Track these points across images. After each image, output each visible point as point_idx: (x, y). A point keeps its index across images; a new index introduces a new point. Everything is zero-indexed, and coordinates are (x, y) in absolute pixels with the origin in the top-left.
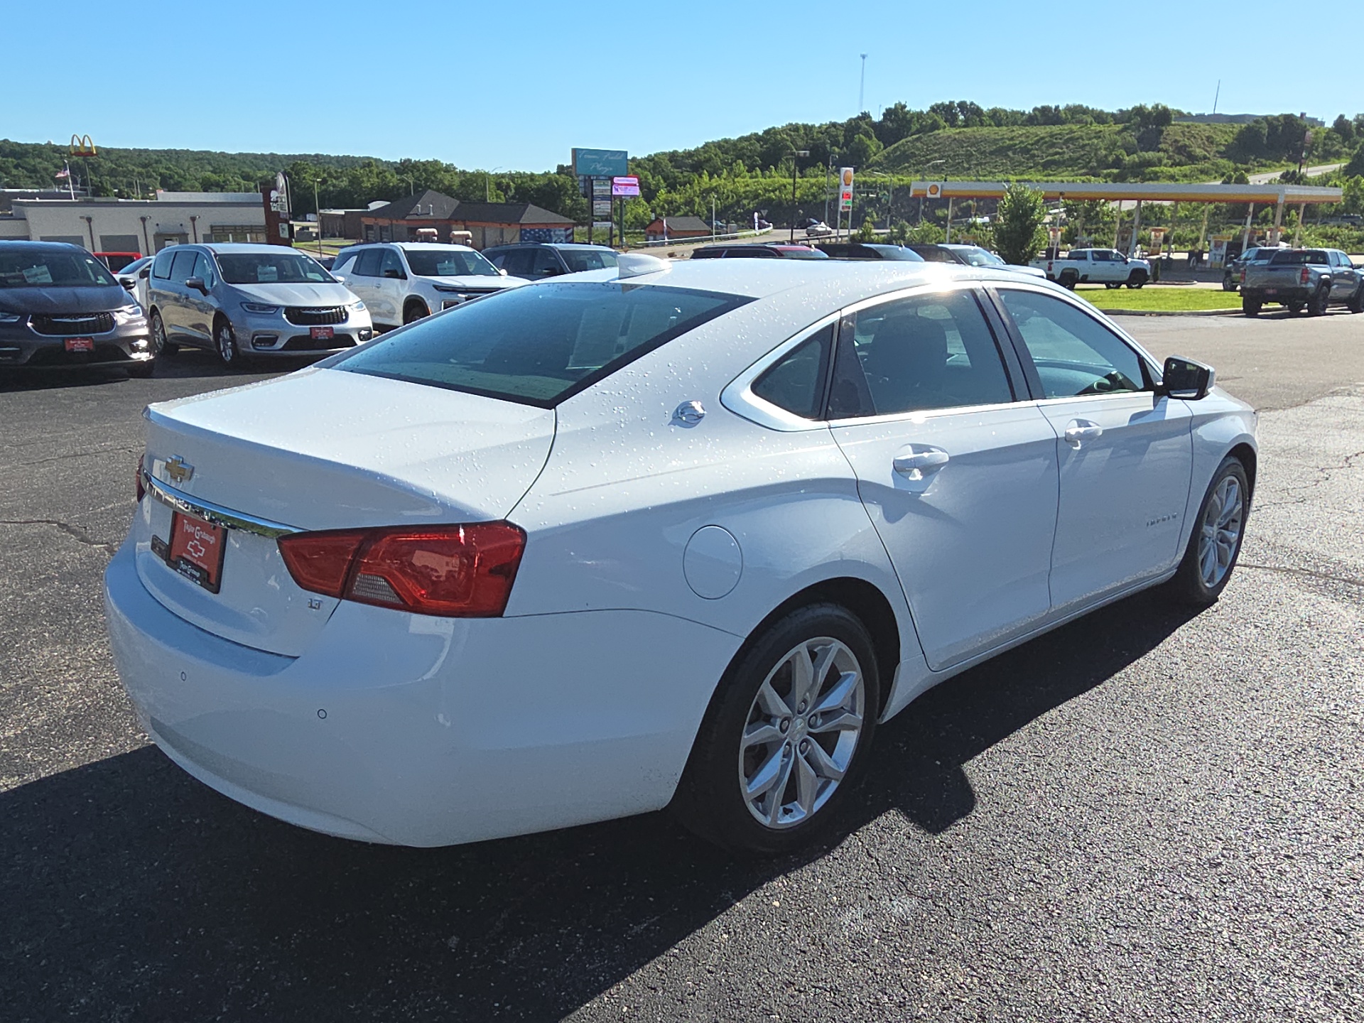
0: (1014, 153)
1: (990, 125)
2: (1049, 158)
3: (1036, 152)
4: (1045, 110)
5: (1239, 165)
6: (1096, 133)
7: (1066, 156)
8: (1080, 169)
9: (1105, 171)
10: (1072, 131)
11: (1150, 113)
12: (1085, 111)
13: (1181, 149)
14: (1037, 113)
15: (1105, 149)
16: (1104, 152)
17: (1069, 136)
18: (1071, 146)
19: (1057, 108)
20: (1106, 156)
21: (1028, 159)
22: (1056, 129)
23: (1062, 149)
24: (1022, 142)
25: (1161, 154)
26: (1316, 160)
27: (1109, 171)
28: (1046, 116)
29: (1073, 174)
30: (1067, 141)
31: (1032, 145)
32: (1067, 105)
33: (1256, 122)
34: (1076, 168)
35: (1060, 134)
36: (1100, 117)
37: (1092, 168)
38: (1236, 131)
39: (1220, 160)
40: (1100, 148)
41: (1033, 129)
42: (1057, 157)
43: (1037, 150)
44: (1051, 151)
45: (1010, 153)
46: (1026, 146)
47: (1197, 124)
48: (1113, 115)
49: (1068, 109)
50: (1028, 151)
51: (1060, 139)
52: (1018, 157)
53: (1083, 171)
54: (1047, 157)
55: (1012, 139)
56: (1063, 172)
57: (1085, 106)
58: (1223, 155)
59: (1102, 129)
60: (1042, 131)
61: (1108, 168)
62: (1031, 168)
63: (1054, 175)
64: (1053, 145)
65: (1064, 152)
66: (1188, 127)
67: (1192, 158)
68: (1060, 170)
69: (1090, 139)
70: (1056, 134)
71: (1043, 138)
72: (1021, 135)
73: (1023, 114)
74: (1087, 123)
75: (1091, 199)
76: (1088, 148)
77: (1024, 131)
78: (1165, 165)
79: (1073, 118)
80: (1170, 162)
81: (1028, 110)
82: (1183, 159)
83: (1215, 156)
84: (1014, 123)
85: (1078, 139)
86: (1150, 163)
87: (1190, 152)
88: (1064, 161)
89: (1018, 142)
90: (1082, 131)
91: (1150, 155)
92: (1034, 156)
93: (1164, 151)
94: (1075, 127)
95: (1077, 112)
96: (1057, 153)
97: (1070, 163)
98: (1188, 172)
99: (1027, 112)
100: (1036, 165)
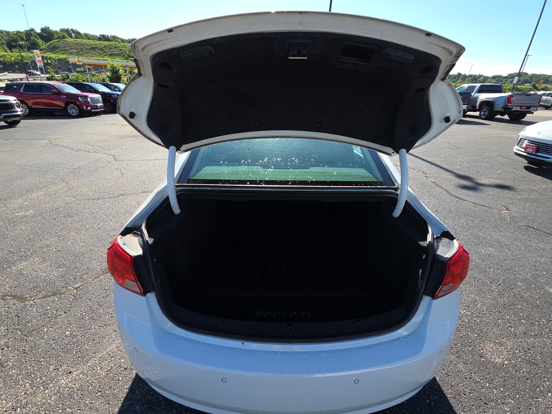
0: (98, 50)
1: (85, 39)
2: (111, 53)
3: (106, 50)
4: (103, 36)
6: (124, 46)
7: (116, 53)
8: (122, 58)
9: (130, 59)
10: (115, 44)
12: (117, 38)
15: (128, 51)
16: (128, 52)
17: (115, 46)
18: (117, 50)
19: (108, 36)
20: (129, 54)
21: (103, 52)
22: (110, 43)
23: (114, 50)
24: (99, 46)
27: (132, 58)
28: (104, 38)
29: (120, 59)
31: (103, 47)
35: (112, 45)
36: (123, 41)
37: (126, 57)
40: (127, 51)
41: (102, 42)
42: (113, 52)
43: (106, 49)
44: (111, 50)
45: (97, 50)
46: (101, 48)
48: (126, 40)
49: (111, 36)
50: (103, 50)
51: (113, 47)
52: (100, 51)
53: (123, 58)
54: (110, 52)
55: (95, 45)
56: (117, 58)
57: (117, 36)
59: (125, 45)
60: (106, 43)
61: (131, 58)
62: (105, 56)
63: (114, 59)
64: (111, 48)
65: (115, 51)
68: (116, 57)
69: (122, 47)
70: (111, 45)
71: (106, 46)
73: (96, 36)
74: (120, 42)
75: (131, 68)
76: (122, 51)
77: (99, 43)
79: (114, 40)
81: (98, 35)
84: (94, 39)
85: (118, 47)
88: (116, 54)
89: (98, 46)
90: (119, 45)
92: (105, 51)
94: (117, 43)
95: (115, 38)
96: (113, 51)
97: (118, 55)
99: (97, 36)
100: (107, 55)
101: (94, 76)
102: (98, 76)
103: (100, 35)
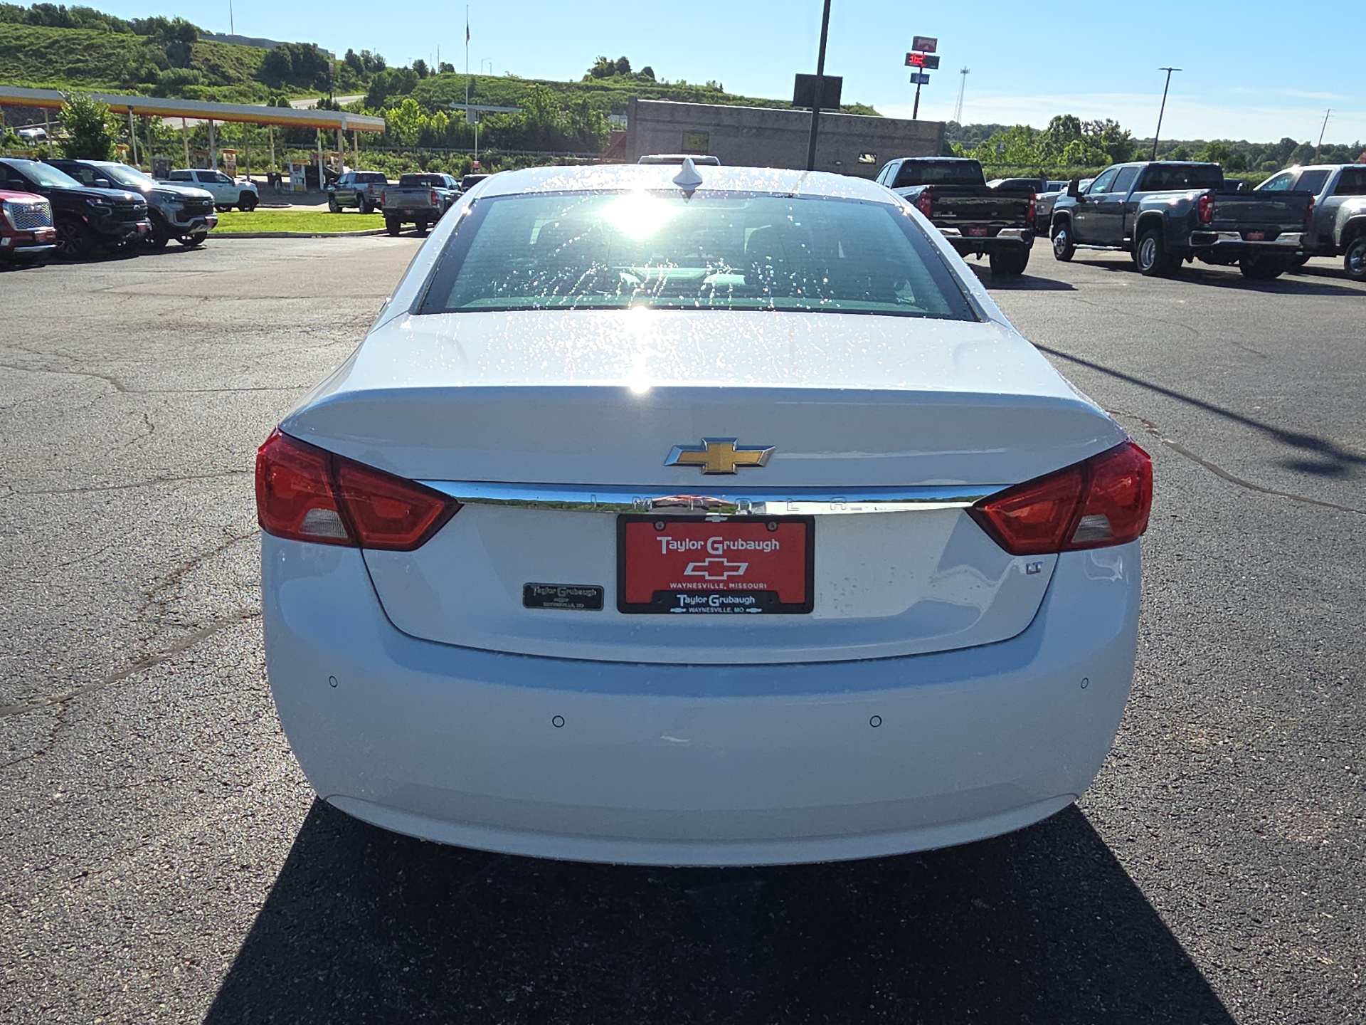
0: (26, 55)
2: (70, 65)
3: (53, 57)
4: (47, 8)
5: (274, 90)
6: (119, 42)
7: (92, 65)
8: (110, 82)
9: (140, 85)
10: (90, 38)
11: (172, 27)
12: (97, 16)
13: (214, 69)
14: (39, 11)
15: (134, 61)
16: (134, 65)
17: (88, 42)
18: (95, 55)
19: (62, 8)
20: (137, 69)
21: (45, 64)
22: (70, 32)
23: (83, 56)
24: (32, 43)
25: (195, 72)
26: (338, 90)
27: (145, 85)
28: (47, 16)
29: (104, 86)
30: (87, 48)
31: (46, 48)
32: (74, 6)
33: (279, 47)
34: (106, 80)
35: (76, 39)
36: (116, 25)
37: (125, 81)
38: (262, 54)
39: (254, 83)
40: (128, 60)
41: (41, 30)
42: (81, 64)
43: (54, 54)
44: (71, 57)
45: (21, 56)
46: (38, 49)
47: (223, 44)
48: (129, 24)
49: (74, 10)
50: (43, 56)
51: (79, 45)
52: (32, 61)
53: (116, 83)
54: (68, 64)
55: (18, 38)
56: (92, 82)
57: (95, 9)
58: (256, 78)
59: (125, 38)
60: (56, 33)
61: (144, 83)
62: (52, 75)
63: (83, 85)
64: (71, 51)
65: (87, 61)
66: (215, 46)
67: (228, 80)
68: (88, 80)
69: (114, 48)
70: (73, 39)
71: (57, 41)
72: (29, 35)
73: (22, 10)
74: (105, 30)
75: (143, 115)
76: (114, 58)
77: (32, 31)
78: (202, 84)
79: (85, 22)
80: (206, 81)
81: (28, 6)
82: (219, 79)
83: (248, 78)
84: (14, 20)
85: (99, 46)
86: (184, 81)
87: (223, 73)
88: (90, 70)
89: (27, 43)
90: (102, 38)
91: (184, 72)
92: (50, 61)
93: (198, 69)
94: (94, 33)
95: (87, 17)
96: (79, 61)
97: (98, 73)
98: (227, 93)
99: (26, 9)
100: (57, 72)
101: (11, 143)
102: (23, 145)
103: (35, 6)
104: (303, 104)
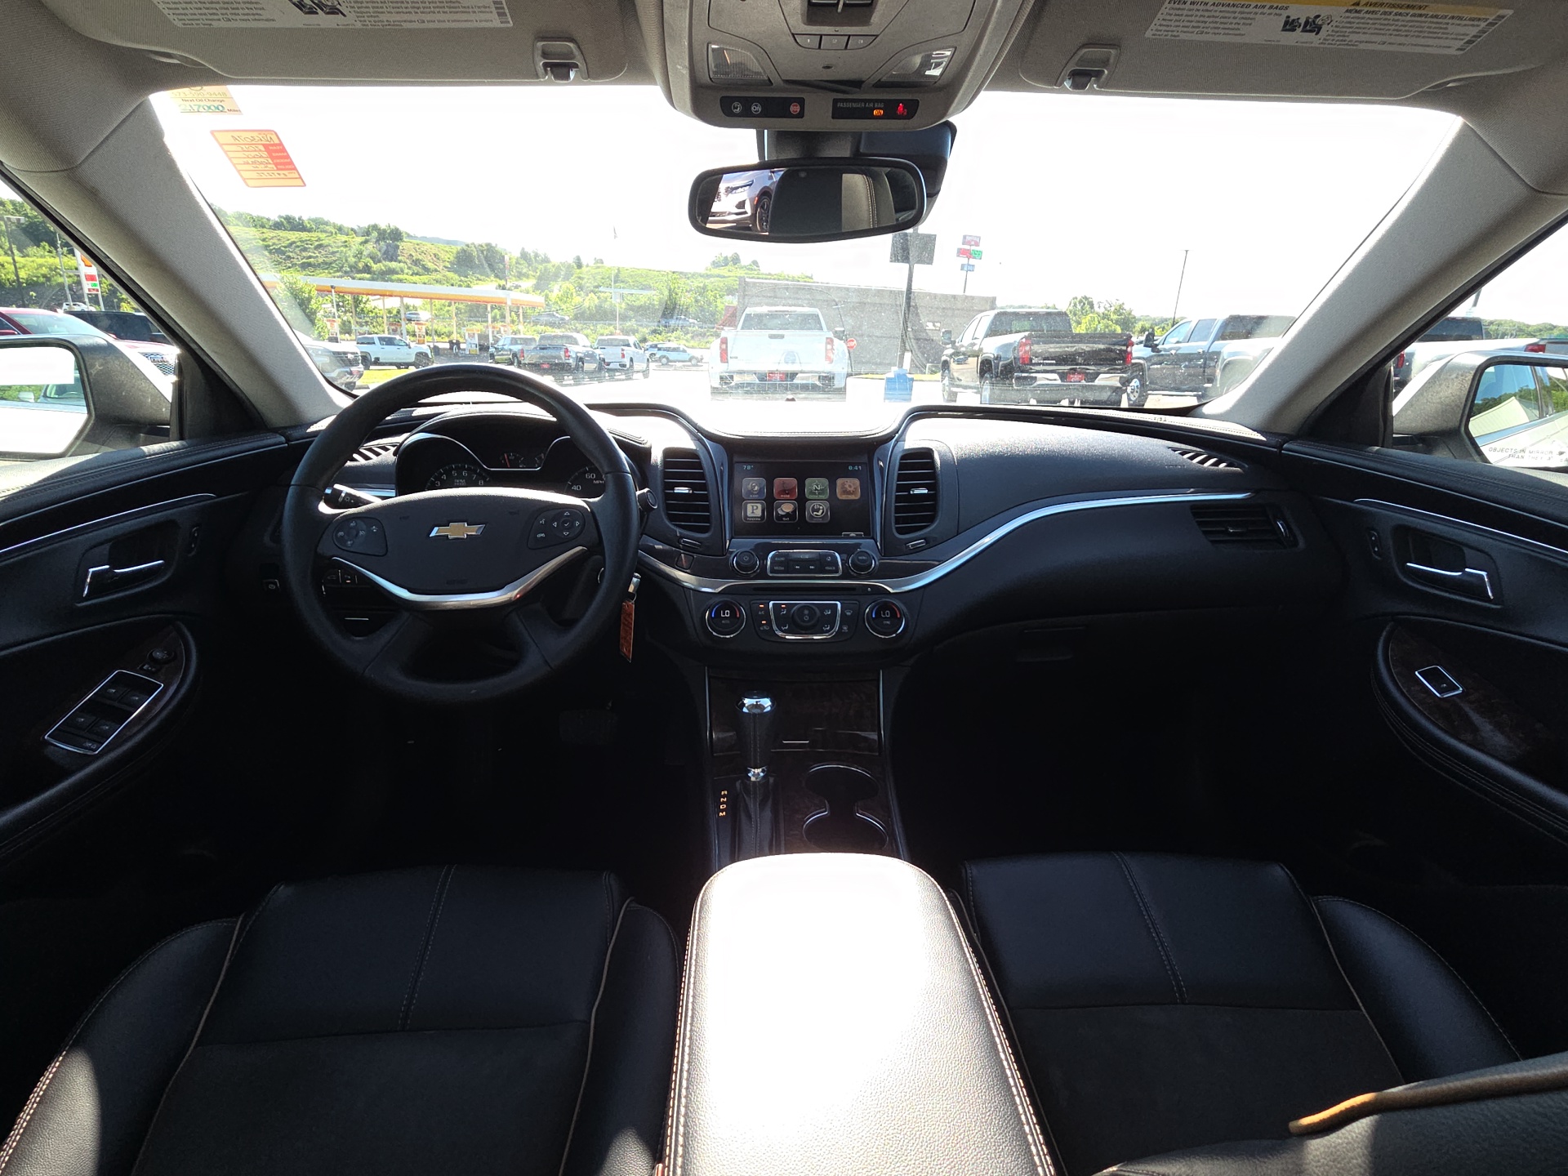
1: (238, 225)
2: (304, 260)
3: (291, 254)
4: (288, 219)
5: (463, 278)
6: (342, 242)
7: (321, 260)
8: (335, 272)
9: (358, 275)
10: (319, 239)
11: (385, 231)
12: (326, 223)
13: (416, 262)
14: (283, 220)
15: (354, 257)
16: (354, 260)
17: (318, 243)
18: (323, 252)
19: (300, 218)
20: (356, 263)
21: (284, 259)
22: (304, 235)
23: (314, 253)
24: (274, 244)
25: (402, 265)
26: (512, 277)
28: (288, 223)
29: (330, 276)
30: (317, 248)
31: (285, 247)
32: (309, 216)
33: (468, 246)
34: (331, 271)
35: (309, 240)
36: (342, 230)
37: (346, 272)
38: (455, 251)
39: (448, 273)
40: (349, 256)
41: (282, 233)
42: (312, 260)
43: (291, 252)
44: (304, 254)
46: (280, 248)
47: (424, 243)
49: (310, 219)
50: (283, 253)
51: (311, 245)
53: (338, 274)
54: (302, 259)
56: (321, 273)
57: (326, 218)
58: (449, 269)
59: (347, 239)
60: (294, 236)
61: (361, 273)
62: (290, 267)
63: (314, 274)
64: (305, 250)
65: (317, 256)
66: (418, 244)
67: (427, 270)
68: (318, 272)
69: (338, 247)
70: (306, 240)
71: (294, 242)
72: (272, 238)
73: (268, 220)
74: (332, 233)
76: (338, 255)
77: (275, 235)
78: (407, 274)
79: (317, 228)
80: (410, 272)
82: (420, 271)
83: (443, 269)
85: (327, 246)
86: (393, 272)
87: (423, 266)
88: (319, 264)
89: (271, 244)
90: (330, 240)
91: (393, 265)
92: (289, 257)
93: (405, 262)
94: (322, 236)
95: (319, 224)
96: (310, 257)
97: (327, 265)
98: (426, 281)
100: (294, 265)
103: (280, 217)
104: (485, 288)
